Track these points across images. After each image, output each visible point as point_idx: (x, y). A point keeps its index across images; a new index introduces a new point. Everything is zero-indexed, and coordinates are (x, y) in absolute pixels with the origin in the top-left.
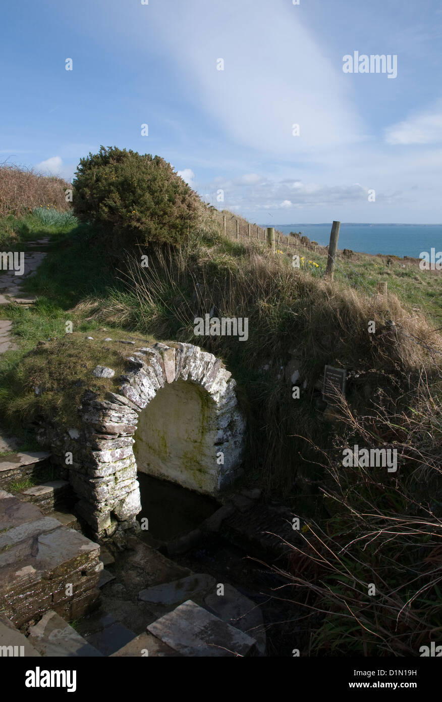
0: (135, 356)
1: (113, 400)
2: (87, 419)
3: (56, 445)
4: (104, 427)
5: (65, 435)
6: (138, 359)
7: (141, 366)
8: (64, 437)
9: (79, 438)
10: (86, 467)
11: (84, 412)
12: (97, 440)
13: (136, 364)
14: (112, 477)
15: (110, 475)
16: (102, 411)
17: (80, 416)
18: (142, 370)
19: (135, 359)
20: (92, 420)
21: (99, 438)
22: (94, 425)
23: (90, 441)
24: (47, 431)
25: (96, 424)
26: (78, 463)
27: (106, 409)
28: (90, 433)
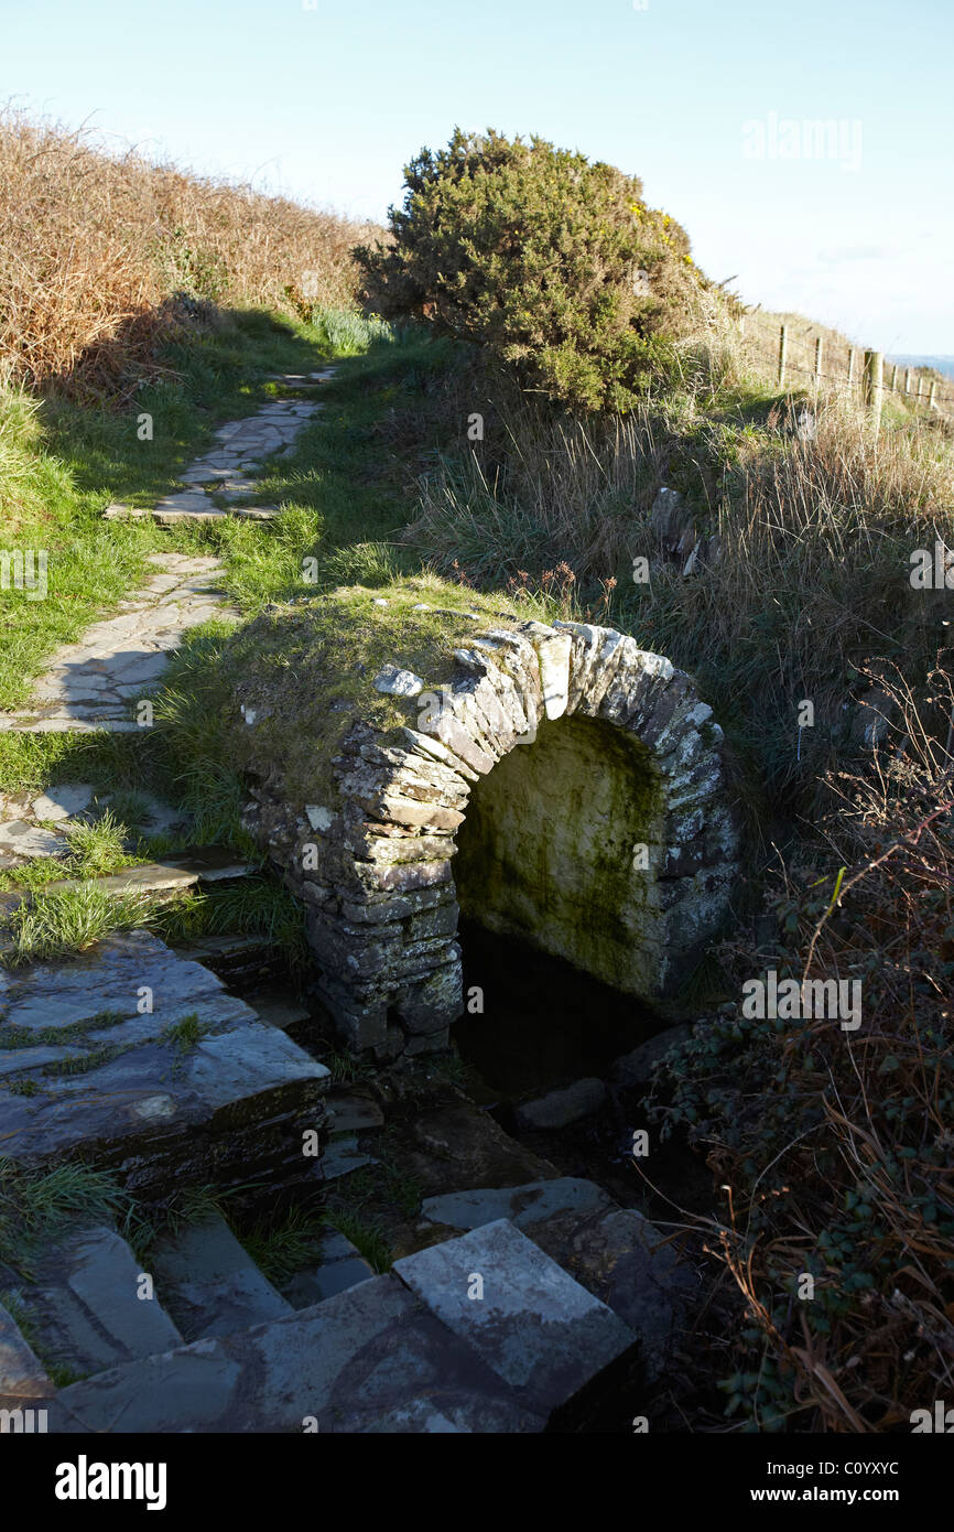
0: (472, 650)
1: (409, 746)
2: (350, 788)
3: (279, 841)
4: (385, 807)
5: (299, 820)
6: (479, 655)
7: (482, 671)
8: (297, 825)
9: (329, 830)
10: (339, 898)
11: (344, 771)
12: (368, 837)
13: (473, 668)
14: (399, 928)
15: (392, 922)
16: (384, 772)
17: (336, 781)
18: (484, 680)
19: (472, 654)
20: (360, 790)
21: (372, 834)
22: (362, 801)
23: (352, 839)
24: (263, 810)
25: (368, 800)
26: (323, 887)
27: (392, 765)
28: (354, 819)
